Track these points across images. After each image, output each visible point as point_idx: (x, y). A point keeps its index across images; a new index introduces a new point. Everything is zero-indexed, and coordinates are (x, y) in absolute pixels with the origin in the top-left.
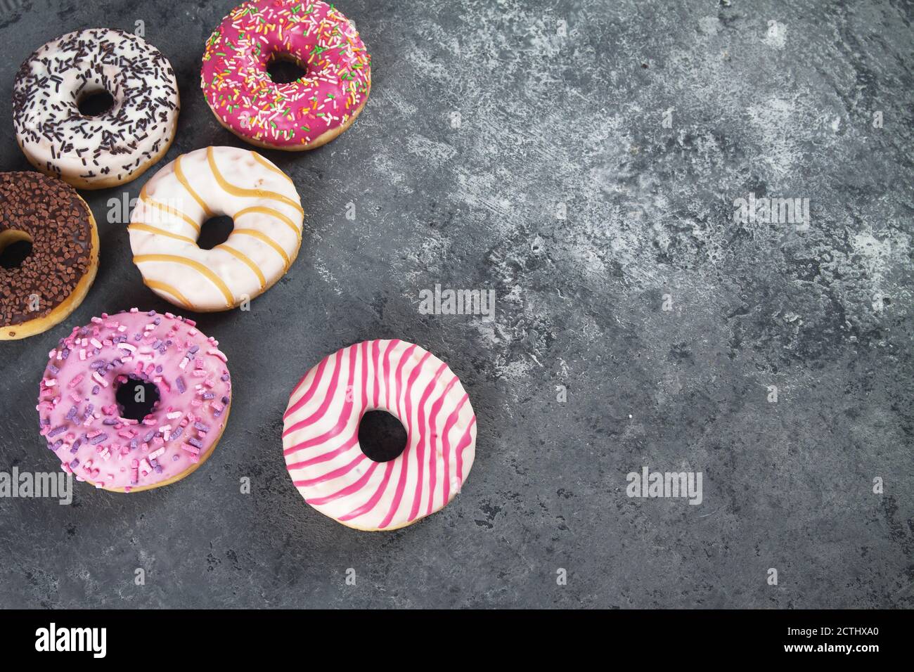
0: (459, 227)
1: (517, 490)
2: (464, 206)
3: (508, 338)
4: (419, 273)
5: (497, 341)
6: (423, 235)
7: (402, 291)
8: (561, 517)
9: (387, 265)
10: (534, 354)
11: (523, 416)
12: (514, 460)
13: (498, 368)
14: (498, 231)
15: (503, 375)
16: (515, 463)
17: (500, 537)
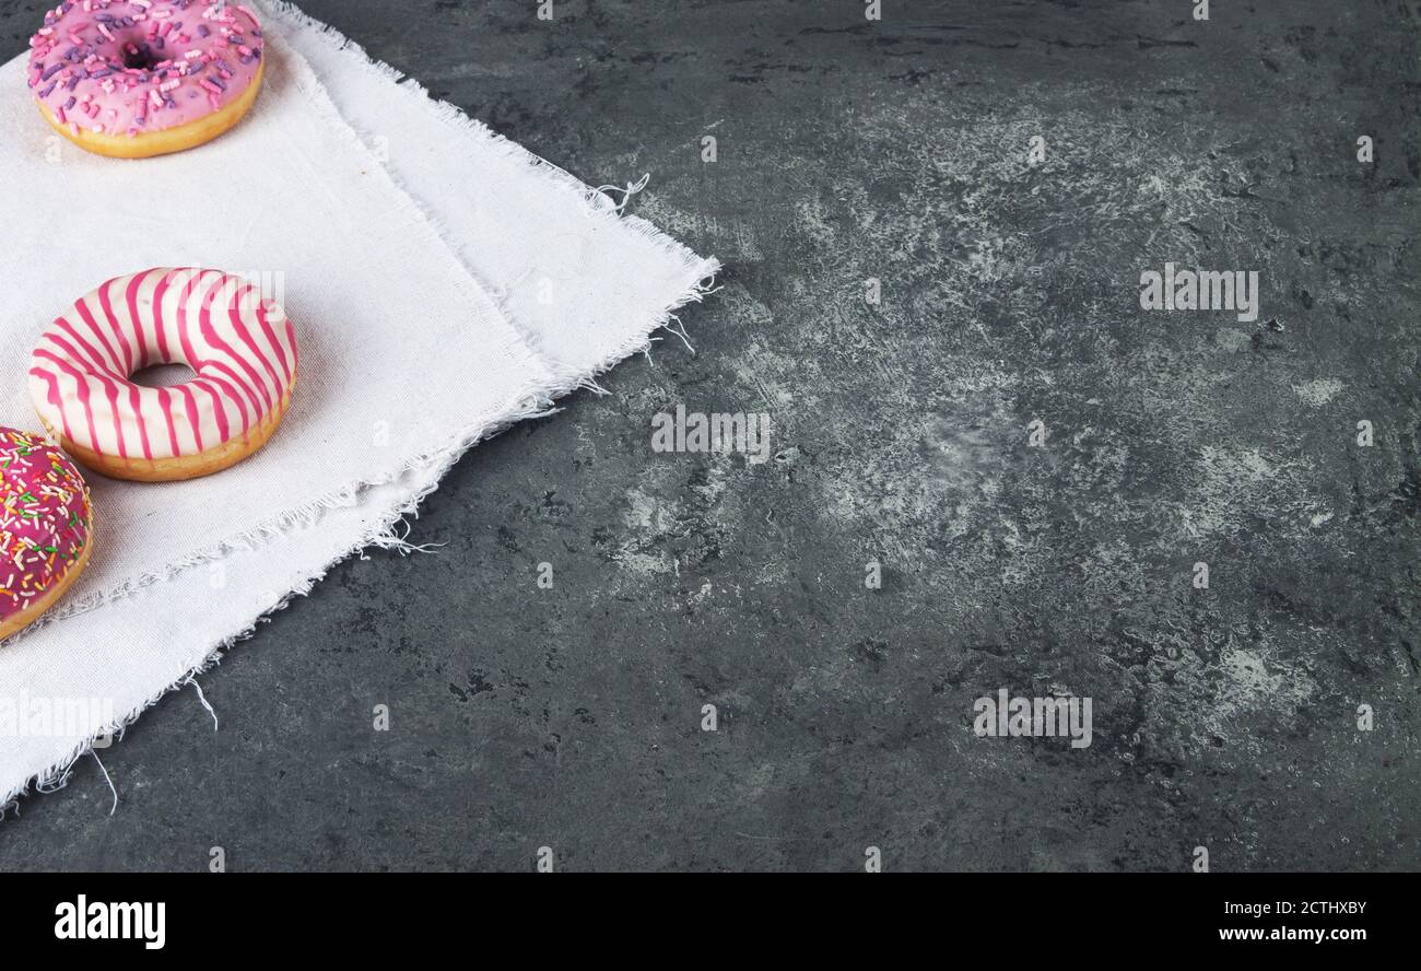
0: (705, 393)
1: (530, 681)
2: (731, 376)
3: (663, 528)
4: (614, 414)
5: (646, 523)
8: (558, 736)
10: (680, 559)
11: (607, 613)
12: (554, 651)
13: (622, 550)
15: (621, 560)
16: (553, 654)
17: (466, 716)
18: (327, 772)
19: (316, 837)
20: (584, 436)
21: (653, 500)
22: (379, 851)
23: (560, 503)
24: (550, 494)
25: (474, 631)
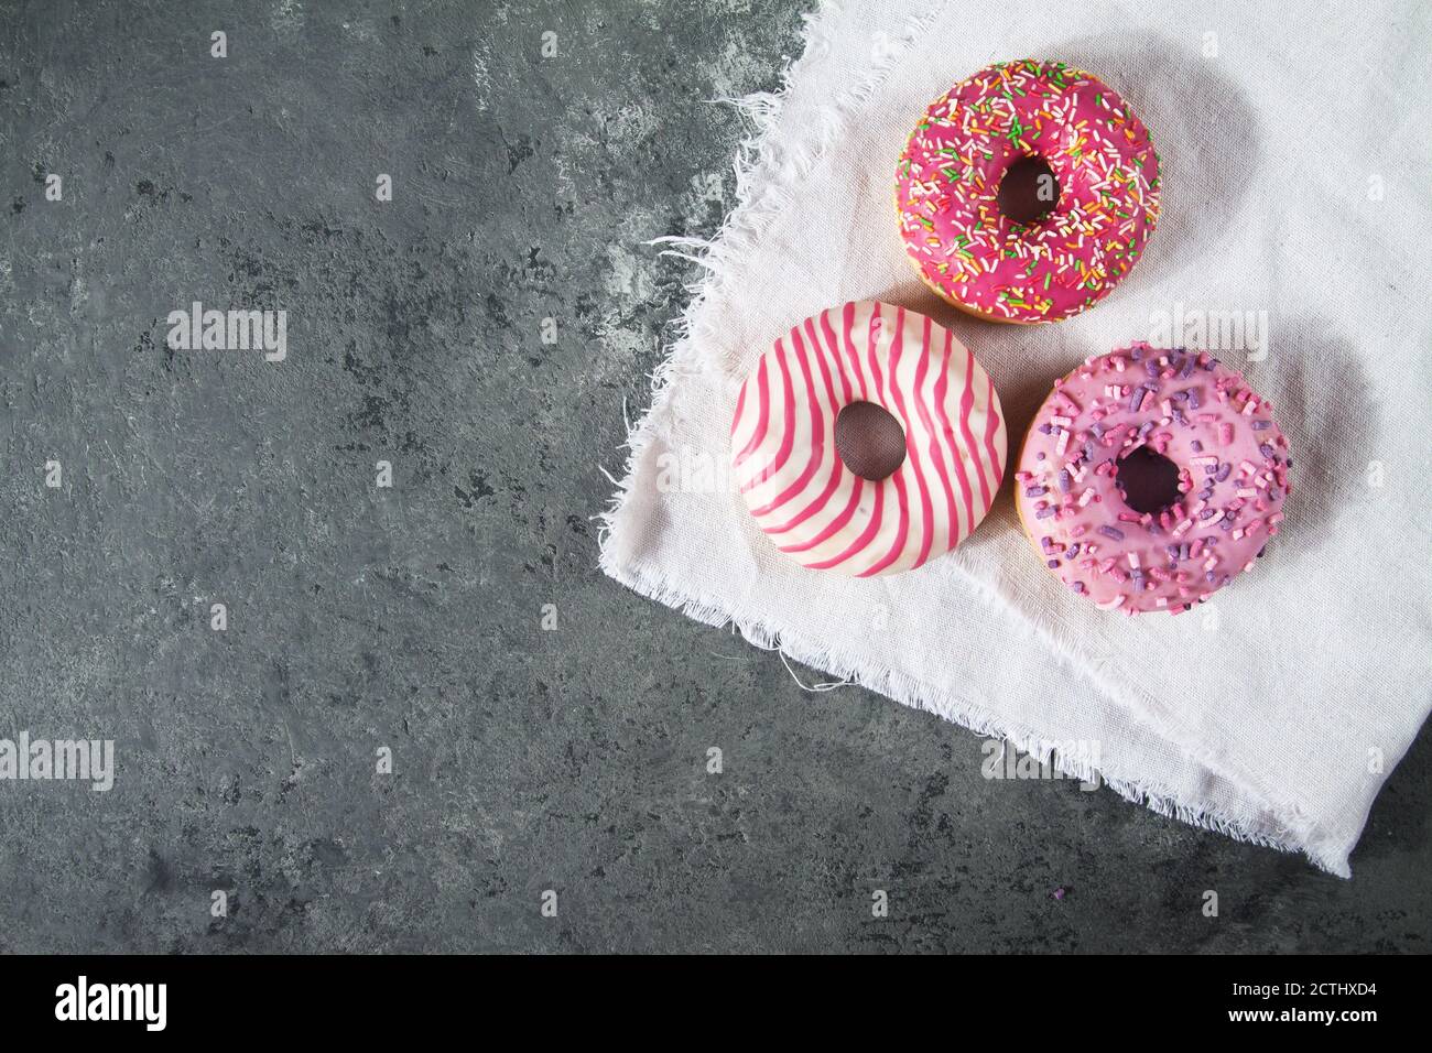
0: (683, 113)
1: (526, 484)
2: (708, 90)
3: (644, 295)
4: (593, 143)
5: (627, 290)
6: (632, 96)
7: (556, 153)
8: (554, 548)
9: (561, 107)
10: (660, 336)
11: (593, 403)
12: (547, 447)
13: (605, 324)
14: (726, 149)
15: (604, 337)
16: (546, 452)
17: (471, 525)
18: (355, 587)
19: (354, 655)
20: (564, 174)
21: (632, 258)
22: (408, 671)
23: (544, 264)
24: (535, 251)
25: (473, 425)
